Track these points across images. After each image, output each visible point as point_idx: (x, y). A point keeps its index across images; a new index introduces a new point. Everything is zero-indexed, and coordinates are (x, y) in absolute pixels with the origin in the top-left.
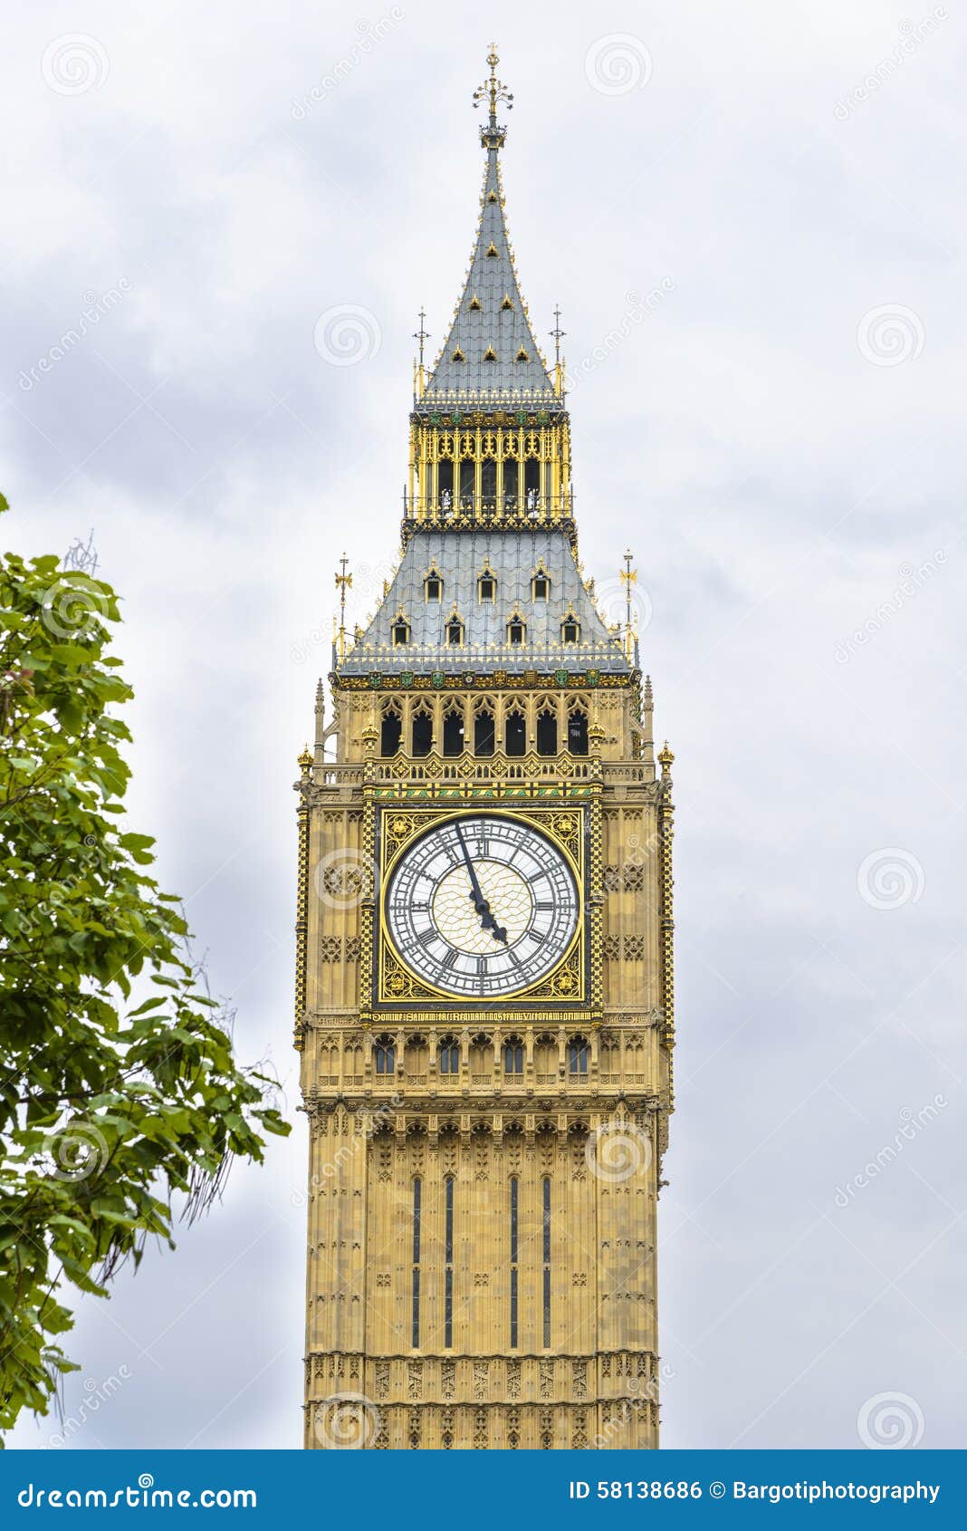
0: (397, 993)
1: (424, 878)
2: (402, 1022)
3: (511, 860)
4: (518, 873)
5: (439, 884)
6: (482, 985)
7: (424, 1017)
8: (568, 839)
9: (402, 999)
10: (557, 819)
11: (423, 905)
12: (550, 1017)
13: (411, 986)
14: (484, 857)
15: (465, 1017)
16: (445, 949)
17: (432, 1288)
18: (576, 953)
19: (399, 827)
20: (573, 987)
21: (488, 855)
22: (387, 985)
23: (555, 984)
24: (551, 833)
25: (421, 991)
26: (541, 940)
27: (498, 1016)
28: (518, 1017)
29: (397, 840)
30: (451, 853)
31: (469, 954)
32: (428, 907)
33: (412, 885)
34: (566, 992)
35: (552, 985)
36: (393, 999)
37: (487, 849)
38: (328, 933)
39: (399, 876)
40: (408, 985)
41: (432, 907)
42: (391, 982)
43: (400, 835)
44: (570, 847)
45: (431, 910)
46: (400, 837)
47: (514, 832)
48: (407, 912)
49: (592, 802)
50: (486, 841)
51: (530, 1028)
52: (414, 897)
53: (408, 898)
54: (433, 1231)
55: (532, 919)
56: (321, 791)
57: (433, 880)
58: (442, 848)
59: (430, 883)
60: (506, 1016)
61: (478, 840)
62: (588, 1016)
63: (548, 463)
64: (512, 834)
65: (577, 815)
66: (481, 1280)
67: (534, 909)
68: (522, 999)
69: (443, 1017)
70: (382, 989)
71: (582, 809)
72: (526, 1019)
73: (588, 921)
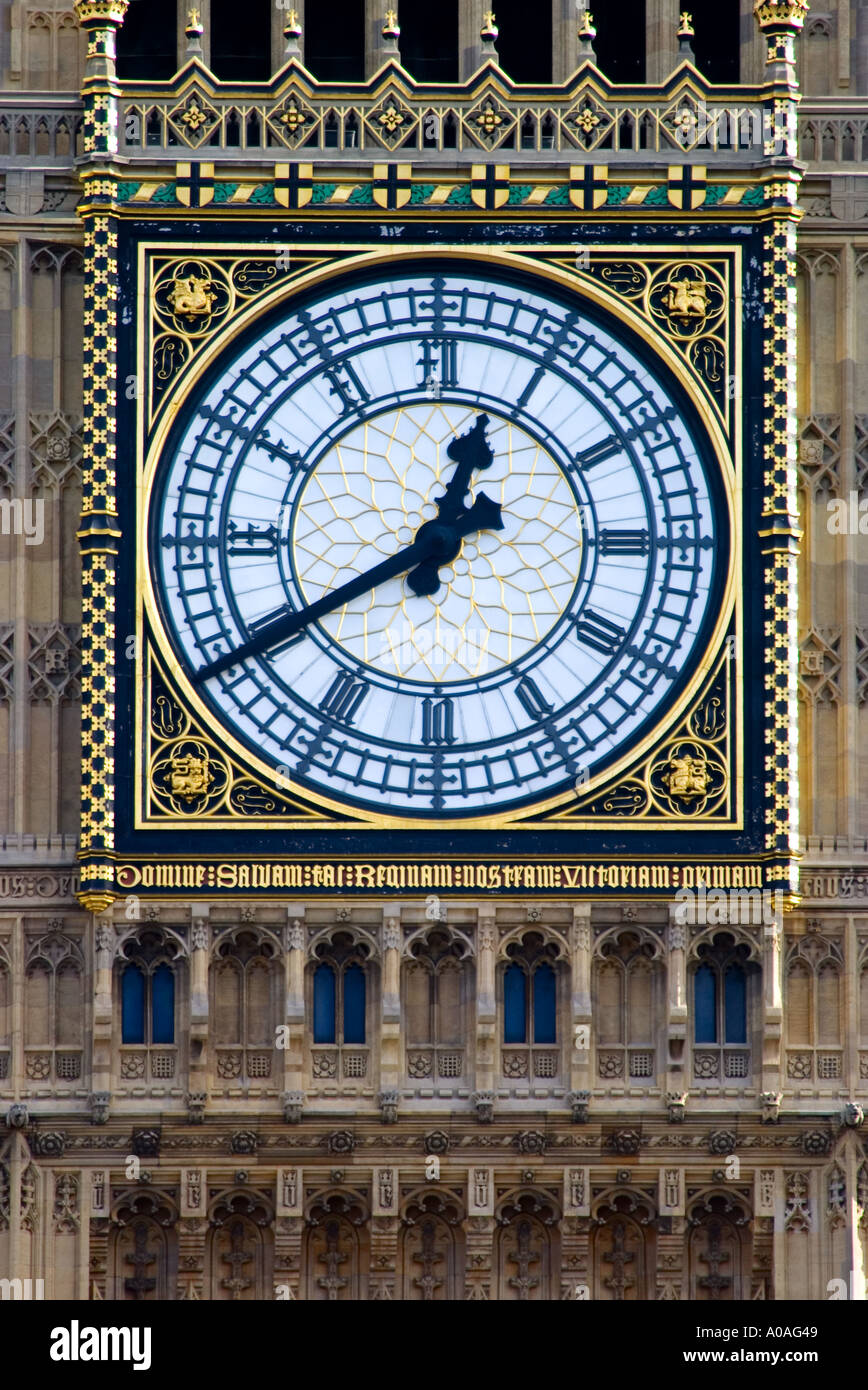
0: (189, 803)
1: (264, 453)
2: (205, 890)
3: (524, 400)
4: (544, 440)
5: (309, 471)
6: (438, 779)
7: (265, 874)
8: (693, 338)
9: (201, 821)
10: (662, 277)
11: (261, 535)
12: (644, 877)
13: (231, 782)
14: (443, 390)
15: (392, 876)
16: (327, 671)
18: (718, 687)
19: (192, 296)
20: (708, 787)
21: (449, 382)
22: (158, 778)
23: (656, 779)
24: (641, 324)
25: (256, 797)
27: (483, 876)
28: (549, 877)
29: (185, 336)
30: (343, 376)
31: (399, 685)
32: (275, 541)
33: (227, 472)
34: (688, 802)
35: (647, 784)
36: (177, 821)
37: (450, 364)
39: (188, 444)
40: (220, 778)
41: (288, 542)
42: (169, 769)
43: (193, 322)
44: (700, 364)
45: (284, 550)
46: (192, 327)
47: (533, 314)
48: (213, 555)
49: (767, 228)
50: (448, 340)
51: (583, 910)
52: (234, 509)
53: (215, 512)
55: (584, 581)
57: (292, 459)
58: (315, 361)
59: (281, 467)
60: (513, 875)
61: (422, 336)
64: (526, 322)
65: (720, 267)
67: (591, 551)
68: (560, 824)
69: (324, 875)
70: (145, 791)
71: (737, 250)
72: (572, 884)
73: (755, 589)
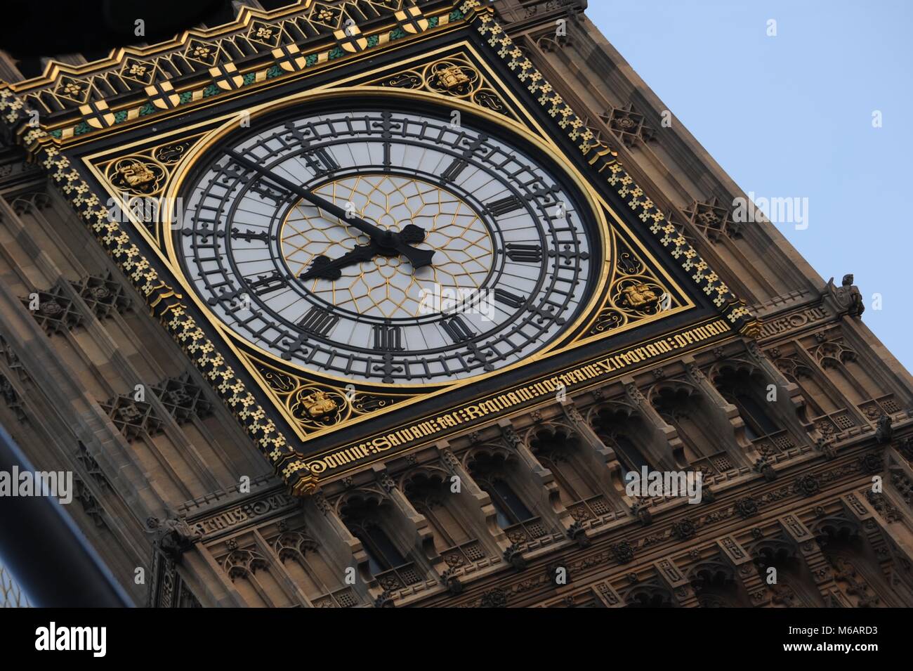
2: (373, 457)
3: (387, 160)
4: (415, 176)
5: (277, 238)
7: (411, 435)
10: (429, 73)
11: (271, 280)
12: (653, 350)
14: (332, 173)
15: (491, 406)
16: (365, 329)
19: (135, 177)
20: (657, 296)
21: (337, 169)
22: (297, 414)
23: (620, 304)
24: (433, 97)
26: (535, 253)
27: (550, 385)
28: (592, 371)
30: (264, 187)
32: (282, 279)
33: (224, 257)
34: (650, 307)
35: (616, 308)
37: (327, 160)
39: (188, 251)
40: (339, 400)
41: (291, 277)
42: (303, 406)
44: (485, 105)
45: (291, 281)
46: (148, 190)
48: (247, 299)
49: (478, 22)
50: (319, 149)
51: (627, 380)
53: (232, 278)
55: (494, 232)
57: (262, 237)
59: (258, 243)
60: (569, 378)
64: (359, 126)
67: (487, 217)
68: (573, 345)
69: (447, 420)
70: (296, 423)
71: (466, 43)
72: (609, 369)
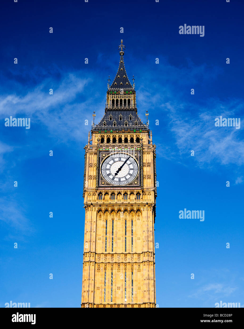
0: (103, 184)
1: (108, 164)
2: (104, 190)
6: (119, 183)
7: (108, 189)
8: (136, 157)
9: (104, 185)
10: (134, 154)
12: (133, 189)
13: (106, 183)
15: (116, 189)
17: (109, 241)
18: (138, 177)
19: (104, 155)
21: (121, 160)
24: (133, 156)
25: (107, 184)
26: (131, 175)
27: (122, 189)
28: (127, 189)
30: (114, 160)
31: (117, 178)
32: (109, 169)
34: (136, 184)
35: (133, 183)
38: (90, 174)
39: (104, 164)
41: (110, 169)
43: (104, 157)
44: (136, 159)
47: (126, 156)
48: (105, 170)
49: (141, 151)
51: (129, 190)
54: (109, 229)
55: (129, 171)
56: (89, 149)
57: (110, 165)
58: (112, 159)
60: (124, 188)
61: (119, 158)
62: (140, 188)
63: (132, 100)
65: (138, 153)
66: (119, 239)
68: (127, 185)
69: (112, 189)
70: (100, 184)
73: (140, 171)
